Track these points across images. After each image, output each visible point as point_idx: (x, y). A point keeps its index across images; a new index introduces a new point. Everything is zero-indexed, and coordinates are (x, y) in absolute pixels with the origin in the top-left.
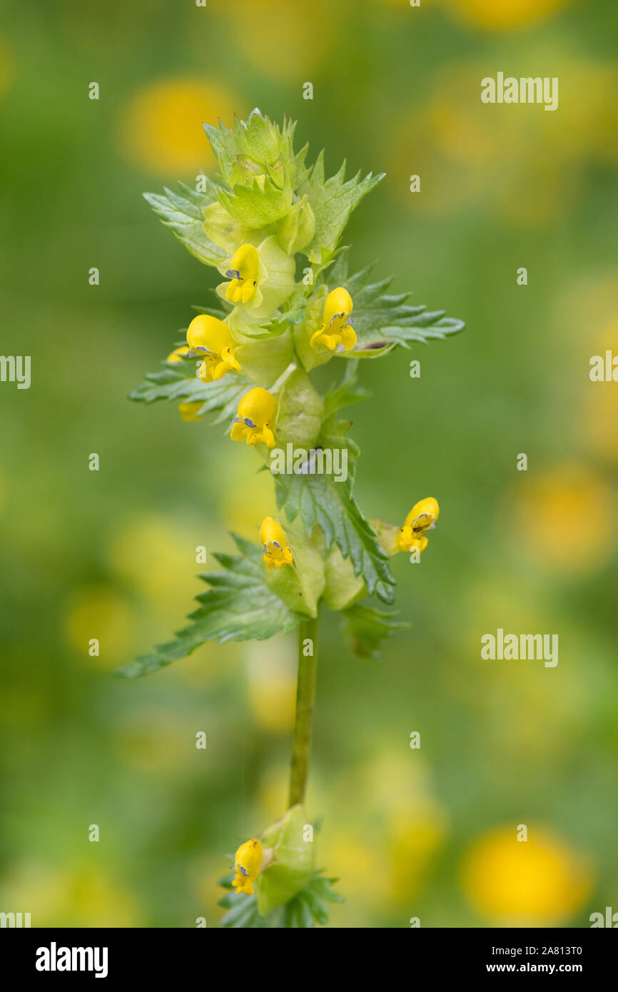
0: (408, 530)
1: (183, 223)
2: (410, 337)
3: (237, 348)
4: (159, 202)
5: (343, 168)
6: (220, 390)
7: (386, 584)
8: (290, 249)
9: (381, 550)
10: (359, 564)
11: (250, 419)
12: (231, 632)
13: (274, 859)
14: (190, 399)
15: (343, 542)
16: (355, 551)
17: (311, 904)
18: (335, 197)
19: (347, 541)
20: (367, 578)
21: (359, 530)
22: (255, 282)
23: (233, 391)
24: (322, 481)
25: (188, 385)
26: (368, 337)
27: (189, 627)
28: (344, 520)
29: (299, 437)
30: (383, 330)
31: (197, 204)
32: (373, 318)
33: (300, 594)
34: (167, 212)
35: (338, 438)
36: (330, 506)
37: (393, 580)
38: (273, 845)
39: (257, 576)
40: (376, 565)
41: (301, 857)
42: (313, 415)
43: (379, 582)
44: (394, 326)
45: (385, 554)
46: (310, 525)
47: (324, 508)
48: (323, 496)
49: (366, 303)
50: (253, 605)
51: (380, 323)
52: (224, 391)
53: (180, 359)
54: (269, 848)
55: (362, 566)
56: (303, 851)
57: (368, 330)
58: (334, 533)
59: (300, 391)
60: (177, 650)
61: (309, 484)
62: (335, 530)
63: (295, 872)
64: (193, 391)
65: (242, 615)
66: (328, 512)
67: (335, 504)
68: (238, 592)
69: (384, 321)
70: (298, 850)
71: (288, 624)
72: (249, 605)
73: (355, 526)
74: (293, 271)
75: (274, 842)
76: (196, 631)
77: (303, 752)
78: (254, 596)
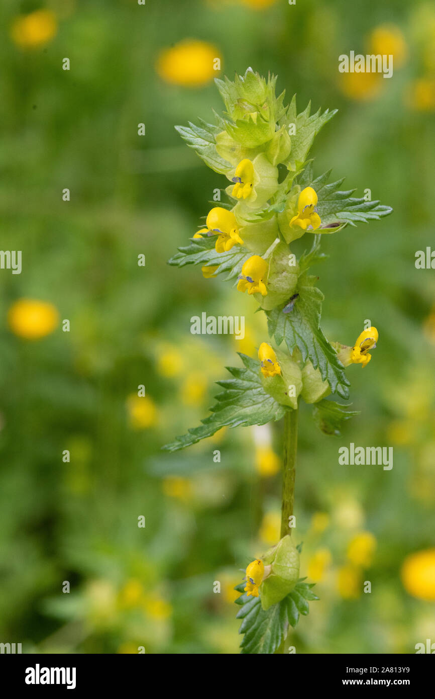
0: (357, 349)
1: (201, 146)
2: (357, 219)
3: (240, 229)
4: (186, 131)
5: (309, 106)
6: (229, 257)
7: (343, 385)
8: (275, 162)
9: (340, 362)
10: (325, 372)
11: (250, 276)
12: (239, 420)
13: (272, 572)
14: (209, 264)
15: (314, 358)
16: (322, 364)
17: (297, 603)
18: (304, 126)
19: (317, 357)
20: (331, 382)
21: (324, 350)
22: (251, 185)
23: (238, 257)
24: (299, 317)
25: (208, 254)
26: (328, 219)
27: (211, 416)
28: (314, 343)
29: (283, 288)
30: (338, 214)
31: (211, 132)
32: (331, 206)
33: (286, 394)
34: (192, 139)
35: (309, 288)
36: (305, 334)
37: (348, 383)
38: (271, 563)
39: (257, 382)
40: (337, 373)
41: (290, 570)
42: (293, 273)
43: (339, 385)
44: (345, 211)
45: (342, 365)
46: (291, 347)
47: (301, 335)
48: (300, 327)
49: (326, 196)
50: (254, 401)
51: (336, 209)
52: (232, 258)
53: (201, 237)
54: (268, 565)
55: (327, 374)
56: (291, 566)
57: (328, 215)
58: (307, 352)
59: (283, 256)
60: (204, 433)
61: (290, 319)
62: (308, 350)
63: (286, 580)
64: (211, 258)
65: (247, 408)
66: (303, 338)
67: (308, 332)
68: (244, 393)
69: (339, 208)
70: (288, 565)
71: (278, 414)
72: (251, 401)
73: (322, 346)
74: (277, 176)
75: (272, 561)
76: (216, 419)
77: (290, 500)
78: (254, 395)
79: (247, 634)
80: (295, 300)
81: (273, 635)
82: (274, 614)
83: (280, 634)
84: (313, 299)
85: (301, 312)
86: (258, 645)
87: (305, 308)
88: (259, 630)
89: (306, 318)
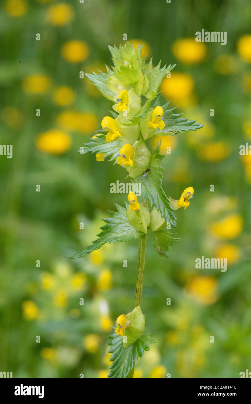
0: (182, 199)
1: (99, 84)
2: (183, 129)
3: (119, 130)
4: (91, 76)
5: (160, 64)
7: (173, 220)
8: (140, 94)
9: (171, 207)
10: (163, 213)
11: (125, 155)
12: (114, 239)
13: (130, 324)
14: (100, 152)
15: (157, 205)
16: (162, 208)
17: (143, 344)
18: (156, 75)
19: (159, 204)
20: (166, 218)
21: (163, 200)
22: (127, 105)
23: (117, 149)
24: (149, 183)
25: (100, 147)
26: (167, 129)
27: (98, 239)
28: (158, 197)
29: (142, 165)
30: (172, 127)
31: (105, 78)
32: (169, 122)
33: (141, 224)
34: (94, 80)
35: (156, 166)
36: (152, 192)
37: (176, 219)
38: (130, 320)
39: (124, 220)
40: (170, 213)
41: (140, 325)
42: (147, 157)
43: (171, 220)
44: (176, 125)
45: (173, 209)
46: (145, 198)
47: (150, 192)
48: (150, 188)
49: (167, 116)
50: (122, 230)
51: (172, 124)
52: (113, 149)
53: (97, 138)
54: (128, 320)
55: (164, 214)
56: (140, 323)
57: (167, 127)
58: (154, 201)
59: (142, 147)
60: (93, 248)
61: (144, 183)
62: (154, 200)
63: (138, 330)
64: (101, 149)
65: (118, 234)
66: (152, 194)
67: (154, 191)
68: (117, 225)
69: (173, 123)
70: (139, 322)
71: (136, 236)
72: (121, 230)
73: (162, 198)
74: (141, 102)
75: (130, 319)
76: (101, 240)
77: (140, 287)
78: (123, 227)
79: (114, 362)
80: (147, 173)
81: (128, 362)
82: (129, 351)
83: (133, 362)
84: (158, 172)
85: (151, 180)
86: (120, 368)
87: (153, 177)
88: (121, 360)
89: (153, 183)
